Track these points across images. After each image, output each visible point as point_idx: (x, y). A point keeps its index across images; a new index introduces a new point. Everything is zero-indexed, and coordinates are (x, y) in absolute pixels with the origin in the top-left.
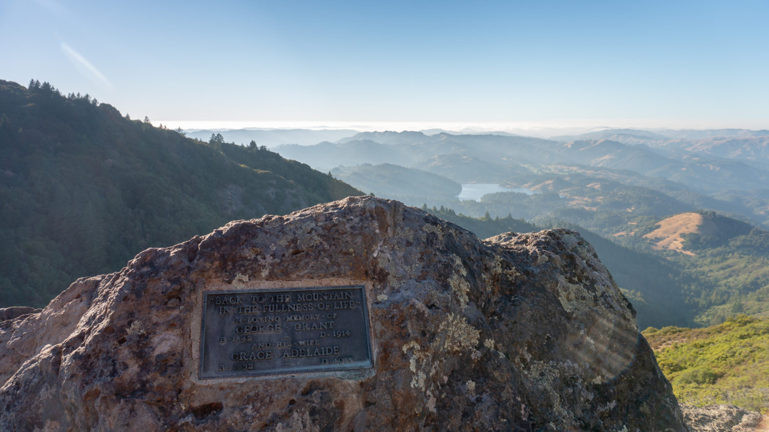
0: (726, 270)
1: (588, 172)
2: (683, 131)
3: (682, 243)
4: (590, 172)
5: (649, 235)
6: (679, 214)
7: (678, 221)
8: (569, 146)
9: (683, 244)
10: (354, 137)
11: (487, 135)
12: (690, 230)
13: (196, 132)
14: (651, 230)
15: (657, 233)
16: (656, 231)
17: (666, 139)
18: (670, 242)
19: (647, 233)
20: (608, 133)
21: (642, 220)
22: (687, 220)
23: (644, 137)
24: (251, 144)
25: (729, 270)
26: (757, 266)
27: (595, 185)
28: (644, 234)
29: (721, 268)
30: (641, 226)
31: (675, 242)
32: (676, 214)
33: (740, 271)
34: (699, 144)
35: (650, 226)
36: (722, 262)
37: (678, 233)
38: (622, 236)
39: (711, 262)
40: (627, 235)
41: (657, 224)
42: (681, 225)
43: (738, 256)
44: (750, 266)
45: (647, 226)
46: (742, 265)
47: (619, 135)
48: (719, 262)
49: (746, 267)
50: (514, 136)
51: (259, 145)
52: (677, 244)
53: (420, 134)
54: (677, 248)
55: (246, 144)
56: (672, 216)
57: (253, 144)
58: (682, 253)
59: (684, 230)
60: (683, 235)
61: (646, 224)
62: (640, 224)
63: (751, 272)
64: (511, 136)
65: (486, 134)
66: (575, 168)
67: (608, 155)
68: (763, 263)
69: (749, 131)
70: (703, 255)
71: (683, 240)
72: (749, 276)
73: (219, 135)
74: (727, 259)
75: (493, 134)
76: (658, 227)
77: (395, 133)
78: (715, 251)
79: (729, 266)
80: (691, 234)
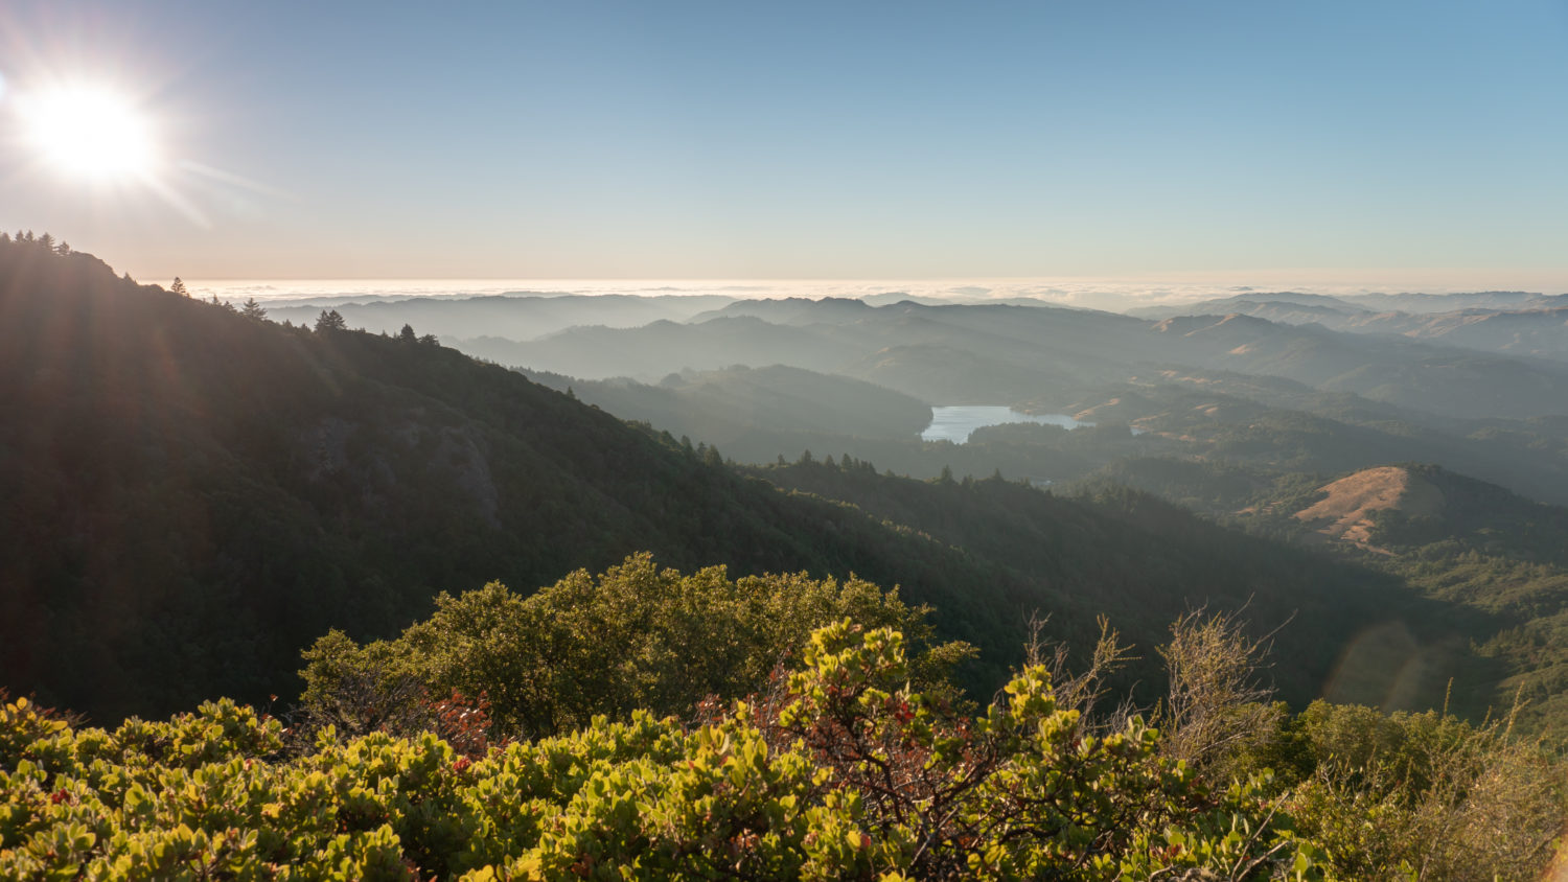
0: (1451, 588)
1: (1198, 382)
2: (1404, 297)
3: (1369, 529)
4: (1202, 380)
5: (1302, 514)
6: (1366, 469)
7: (1362, 483)
8: (1164, 328)
9: (1370, 532)
10: (724, 310)
11: (995, 306)
12: (1385, 503)
13: (402, 302)
14: (1308, 502)
15: (1321, 508)
16: (1321, 503)
17: (1367, 313)
18: (1346, 528)
19: (1300, 509)
20: (1247, 300)
21: (1293, 482)
22: (1380, 481)
23: (1320, 309)
24: (403, 331)
25: (1458, 586)
26: (1513, 580)
27: (1208, 408)
28: (1294, 511)
29: (1441, 583)
30: (1289, 495)
31: (1355, 528)
32: (1361, 471)
33: (1479, 588)
34: (1433, 323)
35: (1306, 495)
36: (1445, 570)
37: (1362, 509)
38: (1249, 514)
39: (1423, 571)
40: (1260, 511)
41: (1322, 490)
42: (1370, 492)
43: (1477, 558)
44: (1500, 579)
45: (1300, 494)
46: (1484, 578)
47: (1270, 305)
48: (1438, 572)
49: (1491, 580)
50: (1051, 307)
51: (419, 334)
52: (1359, 532)
53: (858, 304)
54: (1359, 541)
55: (394, 330)
56: (1351, 474)
57: (408, 331)
58: (1367, 550)
59: (1374, 503)
60: (1371, 514)
61: (1300, 489)
62: (1287, 490)
63: (1499, 593)
64: (1047, 308)
65: (993, 303)
66: (1172, 374)
67: (1243, 346)
68: (1527, 573)
69: (1539, 296)
70: (1411, 554)
71: (1369, 523)
72: (1495, 600)
73: (333, 313)
74: (1456, 564)
75: (1008, 304)
76: (1325, 496)
77: (807, 301)
78: (1435, 546)
79: (1456, 580)
80: (1388, 511)
